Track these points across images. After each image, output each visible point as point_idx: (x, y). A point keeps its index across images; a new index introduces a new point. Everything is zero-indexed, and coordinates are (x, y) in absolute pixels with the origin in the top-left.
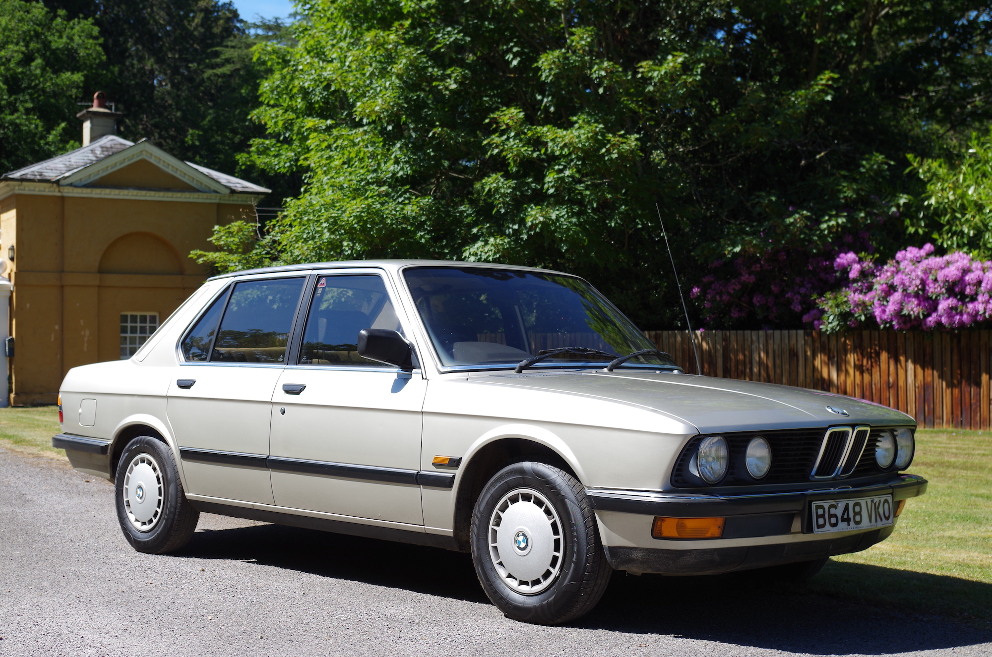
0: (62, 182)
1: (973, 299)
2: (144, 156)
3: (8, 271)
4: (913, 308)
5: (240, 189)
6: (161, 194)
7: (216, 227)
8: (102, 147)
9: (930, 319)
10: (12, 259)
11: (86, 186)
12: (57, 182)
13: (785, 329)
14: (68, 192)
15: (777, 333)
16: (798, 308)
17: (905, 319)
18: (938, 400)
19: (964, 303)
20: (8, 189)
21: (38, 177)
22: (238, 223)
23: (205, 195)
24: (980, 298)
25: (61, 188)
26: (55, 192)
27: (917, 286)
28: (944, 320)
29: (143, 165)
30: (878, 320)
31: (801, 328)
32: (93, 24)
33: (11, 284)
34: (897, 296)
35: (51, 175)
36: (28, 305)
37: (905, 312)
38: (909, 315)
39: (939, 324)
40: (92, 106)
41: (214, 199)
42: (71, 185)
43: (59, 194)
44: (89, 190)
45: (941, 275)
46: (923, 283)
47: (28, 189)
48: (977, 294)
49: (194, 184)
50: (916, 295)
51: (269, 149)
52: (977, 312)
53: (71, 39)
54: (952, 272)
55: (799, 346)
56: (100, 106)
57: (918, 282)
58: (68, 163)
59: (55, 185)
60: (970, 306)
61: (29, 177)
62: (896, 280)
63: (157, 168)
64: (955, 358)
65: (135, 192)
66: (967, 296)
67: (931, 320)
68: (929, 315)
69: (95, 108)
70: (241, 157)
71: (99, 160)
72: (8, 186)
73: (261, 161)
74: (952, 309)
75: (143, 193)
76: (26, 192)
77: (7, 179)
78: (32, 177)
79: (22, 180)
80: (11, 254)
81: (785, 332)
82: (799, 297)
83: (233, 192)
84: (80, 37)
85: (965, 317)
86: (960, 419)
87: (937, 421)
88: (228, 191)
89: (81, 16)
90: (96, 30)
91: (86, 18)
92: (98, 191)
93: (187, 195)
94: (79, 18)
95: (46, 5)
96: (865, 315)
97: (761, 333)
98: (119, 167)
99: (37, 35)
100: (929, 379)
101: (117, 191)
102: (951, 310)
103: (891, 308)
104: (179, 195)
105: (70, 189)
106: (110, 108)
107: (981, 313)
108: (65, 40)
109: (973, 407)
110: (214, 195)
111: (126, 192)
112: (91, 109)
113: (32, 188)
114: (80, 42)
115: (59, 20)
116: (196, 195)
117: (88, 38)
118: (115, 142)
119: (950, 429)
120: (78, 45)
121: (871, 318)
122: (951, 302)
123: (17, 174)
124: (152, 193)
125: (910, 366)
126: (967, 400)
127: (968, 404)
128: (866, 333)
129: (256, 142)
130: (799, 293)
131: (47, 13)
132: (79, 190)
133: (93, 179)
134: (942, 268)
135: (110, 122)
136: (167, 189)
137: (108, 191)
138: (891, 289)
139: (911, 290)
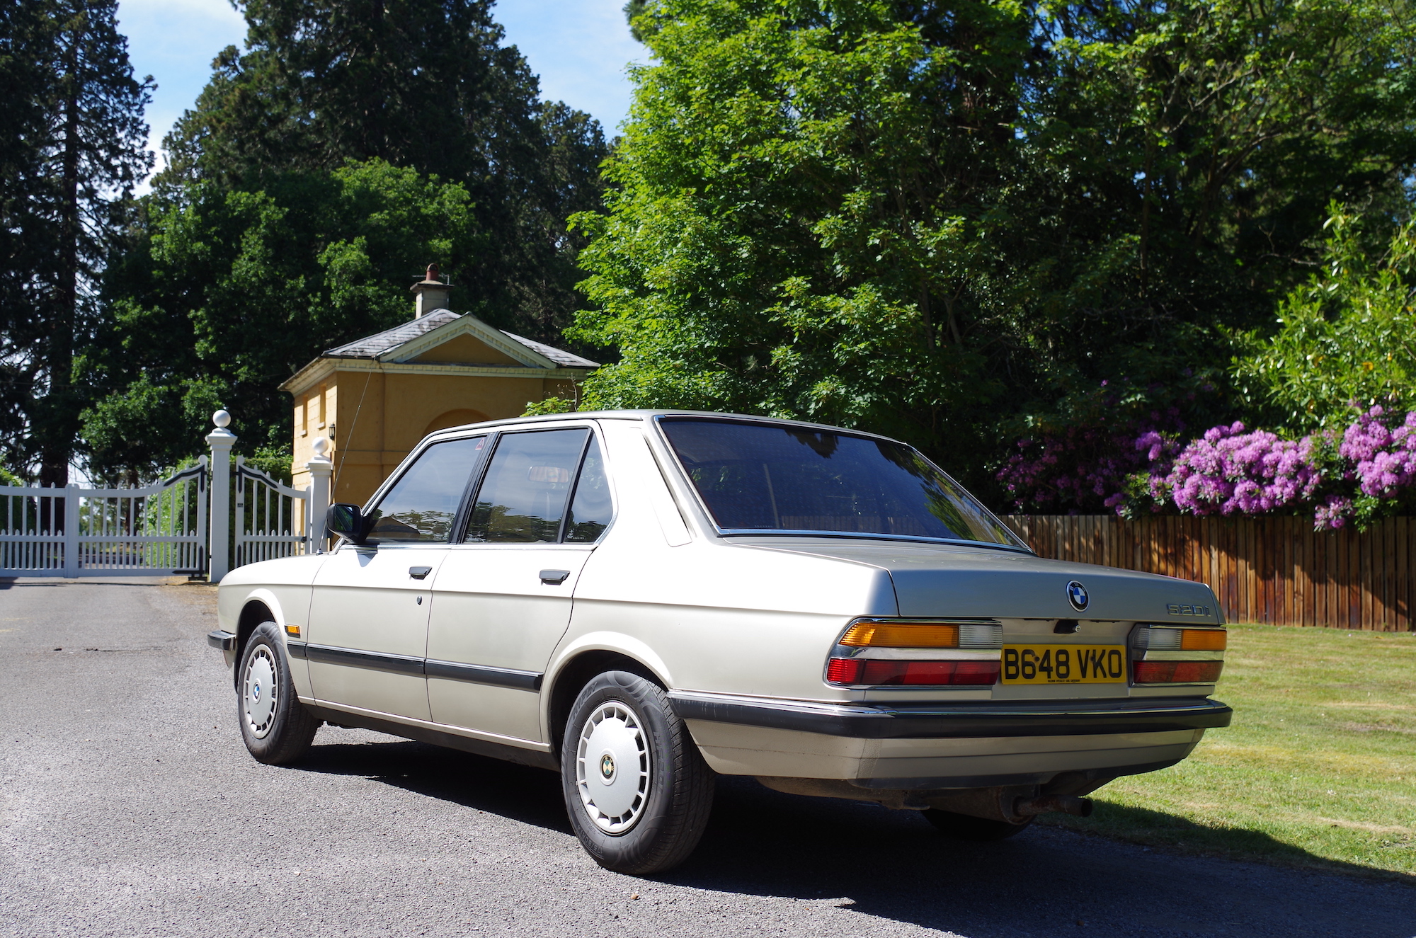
0: (383, 359)
1: (1271, 482)
2: (467, 331)
3: (330, 450)
4: (1210, 492)
5: (568, 364)
6: (485, 369)
7: (529, 404)
8: (430, 322)
9: (1227, 504)
10: (332, 438)
11: (407, 362)
12: (378, 358)
13: (1090, 514)
14: (390, 369)
15: (1082, 518)
16: (1099, 491)
17: (1202, 503)
18: (1242, 593)
19: (1262, 487)
20: (329, 367)
21: (359, 354)
22: (554, 399)
23: (530, 370)
24: (1277, 481)
25: (382, 365)
26: (374, 368)
27: (1213, 468)
28: (1242, 504)
29: (466, 340)
30: (1178, 504)
31: (1105, 514)
32: (464, 188)
33: (331, 465)
34: (1195, 479)
35: (372, 351)
36: (348, 485)
37: (1201, 496)
38: (1206, 499)
39: (1237, 509)
40: (425, 279)
41: (541, 374)
42: (392, 361)
43: (380, 371)
44: (410, 367)
45: (1237, 456)
46: (1221, 464)
47: (348, 366)
48: (1274, 477)
49: (519, 360)
50: (1213, 478)
51: (595, 322)
52: (1275, 495)
53: (441, 204)
54: (1249, 453)
55: (1104, 534)
56: (432, 279)
57: (1214, 464)
58: (392, 339)
59: (375, 362)
60: (1268, 489)
61: (349, 353)
62: (1192, 462)
63: (482, 343)
64: (1259, 546)
65: (458, 368)
66: (1264, 479)
67: (1229, 504)
68: (1226, 499)
69: (427, 281)
70: (567, 332)
71: (425, 334)
72: (329, 363)
73: (588, 335)
74: (1250, 493)
75: (466, 368)
76: (347, 369)
77: (327, 356)
78: (352, 354)
79: (342, 357)
80: (332, 432)
81: (1090, 517)
82: (1101, 479)
83: (560, 366)
84: (450, 202)
85: (1263, 502)
86: (1264, 613)
87: (1241, 615)
88: (555, 366)
89: (452, 180)
90: (466, 195)
91: (456, 183)
92: (420, 367)
93: (512, 370)
94: (449, 183)
95: (417, 171)
96: (1165, 499)
97: (1067, 518)
98: (441, 342)
99: (408, 202)
100: (1233, 569)
101: (439, 367)
102: (1249, 495)
103: (1188, 490)
104: (503, 370)
105: (392, 366)
106: (444, 281)
107: (1278, 497)
108: (435, 205)
109: (1278, 600)
110: (539, 370)
111: (448, 368)
112: (423, 282)
113: (353, 365)
114: (451, 207)
115: (431, 184)
116: (521, 370)
117: (459, 204)
118: (444, 316)
119: (1255, 624)
120: (449, 210)
121: (1171, 502)
122: (1249, 485)
123: (338, 351)
124: (475, 369)
125: (1215, 554)
126: (1272, 593)
127: (1272, 597)
128: (1170, 519)
129: (580, 313)
130: (1102, 475)
131: (419, 177)
132: (401, 367)
133: (414, 355)
134: (1239, 448)
135: (442, 295)
136: (491, 365)
137: (429, 367)
138: (1189, 471)
139: (1209, 471)
